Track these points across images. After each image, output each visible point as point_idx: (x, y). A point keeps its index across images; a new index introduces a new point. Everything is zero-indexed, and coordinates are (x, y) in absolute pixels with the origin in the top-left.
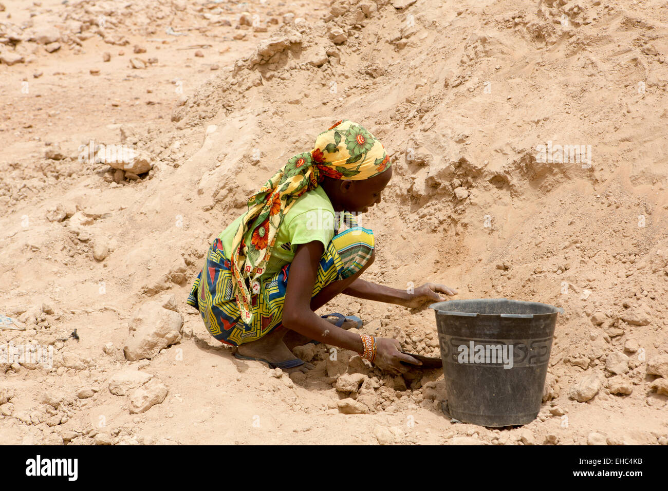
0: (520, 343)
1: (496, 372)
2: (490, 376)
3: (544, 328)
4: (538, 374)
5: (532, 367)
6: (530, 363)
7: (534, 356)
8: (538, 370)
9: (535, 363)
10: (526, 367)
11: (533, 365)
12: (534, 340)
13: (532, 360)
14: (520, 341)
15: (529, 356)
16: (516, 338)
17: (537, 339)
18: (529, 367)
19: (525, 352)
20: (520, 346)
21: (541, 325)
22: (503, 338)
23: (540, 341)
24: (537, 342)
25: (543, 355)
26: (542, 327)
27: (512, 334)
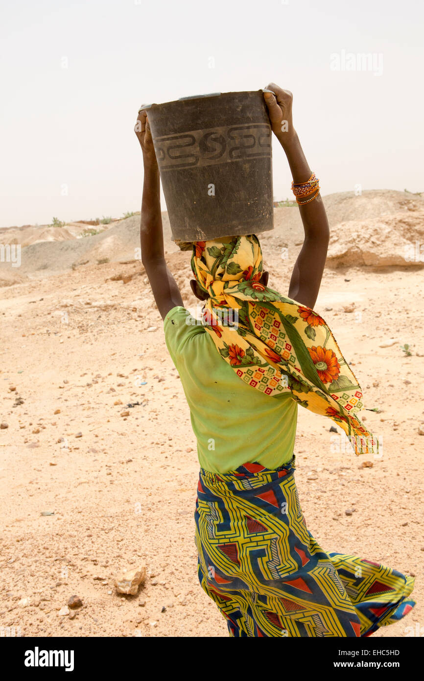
0: (213, 133)
1: (191, 174)
2: (186, 180)
3: (242, 111)
4: (248, 170)
5: (236, 162)
6: (231, 157)
7: (237, 148)
8: (247, 166)
9: (239, 157)
10: (227, 163)
11: (238, 160)
12: (230, 127)
13: (233, 153)
14: (212, 130)
15: (228, 149)
16: (207, 127)
17: (234, 126)
18: (232, 163)
19: (221, 143)
20: (213, 136)
21: (238, 107)
22: (190, 130)
23: (241, 128)
24: (236, 129)
25: (249, 147)
26: (239, 110)
27: (200, 122)
